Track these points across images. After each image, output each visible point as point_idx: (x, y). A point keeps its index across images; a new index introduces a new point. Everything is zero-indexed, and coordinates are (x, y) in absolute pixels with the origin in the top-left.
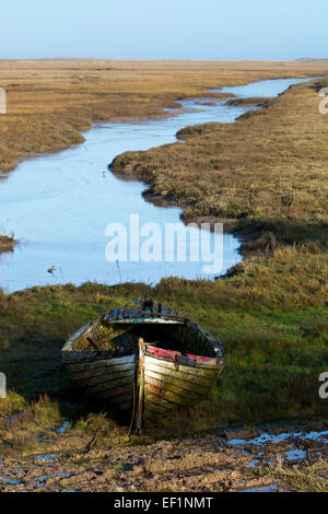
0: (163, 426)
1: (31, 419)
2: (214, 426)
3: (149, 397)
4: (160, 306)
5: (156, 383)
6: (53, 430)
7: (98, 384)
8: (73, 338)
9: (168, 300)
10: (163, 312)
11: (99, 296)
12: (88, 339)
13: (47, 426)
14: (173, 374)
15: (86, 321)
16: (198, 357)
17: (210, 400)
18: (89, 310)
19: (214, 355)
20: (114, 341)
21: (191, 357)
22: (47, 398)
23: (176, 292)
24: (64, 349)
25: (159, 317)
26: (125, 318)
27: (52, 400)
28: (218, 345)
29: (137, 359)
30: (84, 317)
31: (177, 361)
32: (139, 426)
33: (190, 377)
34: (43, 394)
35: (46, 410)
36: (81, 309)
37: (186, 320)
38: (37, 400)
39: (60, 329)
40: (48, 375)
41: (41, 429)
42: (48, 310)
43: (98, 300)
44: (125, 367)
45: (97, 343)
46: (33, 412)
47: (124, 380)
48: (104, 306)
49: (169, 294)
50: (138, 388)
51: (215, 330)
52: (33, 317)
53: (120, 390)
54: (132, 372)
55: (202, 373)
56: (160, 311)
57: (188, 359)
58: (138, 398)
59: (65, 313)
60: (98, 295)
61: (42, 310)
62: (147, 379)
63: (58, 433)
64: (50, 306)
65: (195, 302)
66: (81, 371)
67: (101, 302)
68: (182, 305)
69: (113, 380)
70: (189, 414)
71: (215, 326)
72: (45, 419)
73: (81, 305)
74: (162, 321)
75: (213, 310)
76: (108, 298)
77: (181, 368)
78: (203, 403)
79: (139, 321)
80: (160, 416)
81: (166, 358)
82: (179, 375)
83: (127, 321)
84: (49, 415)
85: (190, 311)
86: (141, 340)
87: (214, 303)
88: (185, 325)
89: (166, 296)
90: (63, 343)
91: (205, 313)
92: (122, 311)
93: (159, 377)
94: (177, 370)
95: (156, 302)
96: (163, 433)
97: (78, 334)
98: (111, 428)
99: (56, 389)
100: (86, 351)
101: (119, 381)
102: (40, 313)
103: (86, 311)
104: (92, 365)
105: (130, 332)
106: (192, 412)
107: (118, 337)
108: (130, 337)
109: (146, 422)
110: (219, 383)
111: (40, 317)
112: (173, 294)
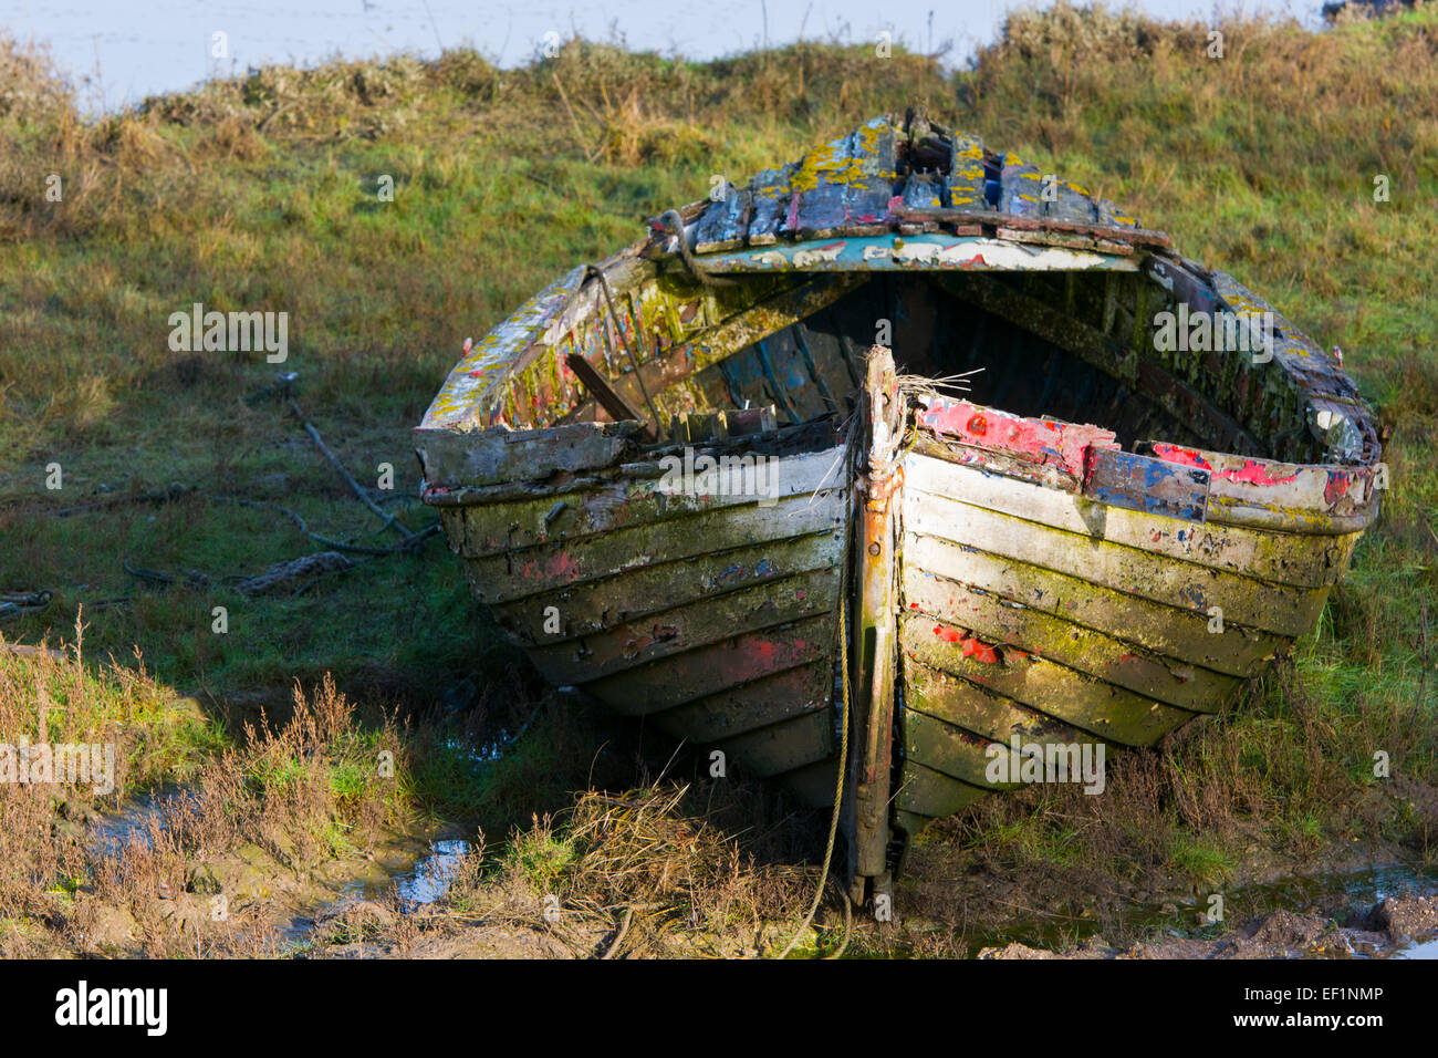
0: (1010, 859)
1: (245, 829)
2: (1319, 866)
3: (929, 693)
4: (993, 168)
5: (969, 613)
6: (371, 891)
7: (627, 620)
8: (483, 358)
9: (1045, 140)
10: (1014, 205)
11: (635, 122)
12: (576, 363)
13: (338, 870)
14: (1075, 556)
15: (561, 266)
16: (1218, 461)
17: (1293, 711)
18: (578, 204)
19: (1313, 448)
20: (726, 376)
21: (1176, 462)
22: (337, 709)
23: (1090, 92)
24: (434, 420)
25: (990, 230)
26: (790, 238)
27: (365, 720)
28: (1339, 389)
29: (859, 468)
30: (553, 241)
31: (1090, 482)
32: (872, 859)
33: (1170, 576)
34: (310, 685)
35: (327, 779)
36: (532, 199)
37: (1149, 250)
38: (280, 717)
39: (411, 314)
40: (344, 574)
41: (306, 891)
42: (336, 204)
43: (631, 145)
44: (791, 520)
45: (628, 391)
46: (257, 788)
47: (786, 594)
48: (664, 177)
49: (1052, 101)
50: (863, 643)
51: (1324, 308)
52: (249, 247)
53: (765, 655)
54: (832, 550)
55: (1241, 551)
56: (994, 196)
57: (1156, 474)
58: (863, 698)
59: (439, 219)
60: (632, 112)
61: (305, 204)
62: (917, 589)
63: (400, 908)
64: (350, 184)
65: (1203, 150)
66: (535, 549)
67: (649, 152)
68: (1124, 170)
69: (725, 595)
70: (1165, 798)
71: (1322, 291)
72: (321, 827)
73: (537, 177)
74: (1003, 255)
75: (1309, 194)
76: (690, 130)
77: (1118, 521)
78: (1254, 732)
79: (875, 255)
80: (996, 809)
81: (1027, 467)
82: (1105, 563)
83: (803, 257)
84: (350, 807)
85: (1169, 202)
86: (881, 361)
87: (1317, 159)
88: (1141, 280)
89: (1035, 118)
90: (430, 386)
91: (1265, 212)
92: (768, 197)
93: (988, 575)
94: (1097, 537)
95: (969, 148)
96: (1016, 901)
97: (513, 333)
98: (712, 874)
99: (387, 656)
100: (566, 431)
101: (755, 600)
102: (290, 219)
103: (561, 208)
104: (598, 512)
105: (817, 322)
106: (1185, 782)
107: (755, 348)
108: (822, 346)
109: (918, 841)
110: (1345, 617)
111: (291, 245)
112: (1073, 109)
